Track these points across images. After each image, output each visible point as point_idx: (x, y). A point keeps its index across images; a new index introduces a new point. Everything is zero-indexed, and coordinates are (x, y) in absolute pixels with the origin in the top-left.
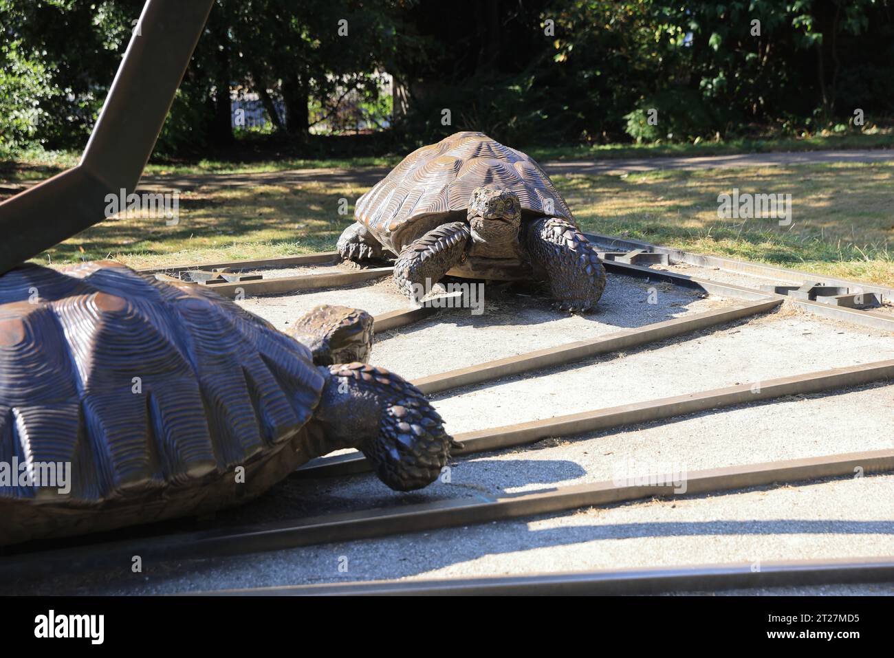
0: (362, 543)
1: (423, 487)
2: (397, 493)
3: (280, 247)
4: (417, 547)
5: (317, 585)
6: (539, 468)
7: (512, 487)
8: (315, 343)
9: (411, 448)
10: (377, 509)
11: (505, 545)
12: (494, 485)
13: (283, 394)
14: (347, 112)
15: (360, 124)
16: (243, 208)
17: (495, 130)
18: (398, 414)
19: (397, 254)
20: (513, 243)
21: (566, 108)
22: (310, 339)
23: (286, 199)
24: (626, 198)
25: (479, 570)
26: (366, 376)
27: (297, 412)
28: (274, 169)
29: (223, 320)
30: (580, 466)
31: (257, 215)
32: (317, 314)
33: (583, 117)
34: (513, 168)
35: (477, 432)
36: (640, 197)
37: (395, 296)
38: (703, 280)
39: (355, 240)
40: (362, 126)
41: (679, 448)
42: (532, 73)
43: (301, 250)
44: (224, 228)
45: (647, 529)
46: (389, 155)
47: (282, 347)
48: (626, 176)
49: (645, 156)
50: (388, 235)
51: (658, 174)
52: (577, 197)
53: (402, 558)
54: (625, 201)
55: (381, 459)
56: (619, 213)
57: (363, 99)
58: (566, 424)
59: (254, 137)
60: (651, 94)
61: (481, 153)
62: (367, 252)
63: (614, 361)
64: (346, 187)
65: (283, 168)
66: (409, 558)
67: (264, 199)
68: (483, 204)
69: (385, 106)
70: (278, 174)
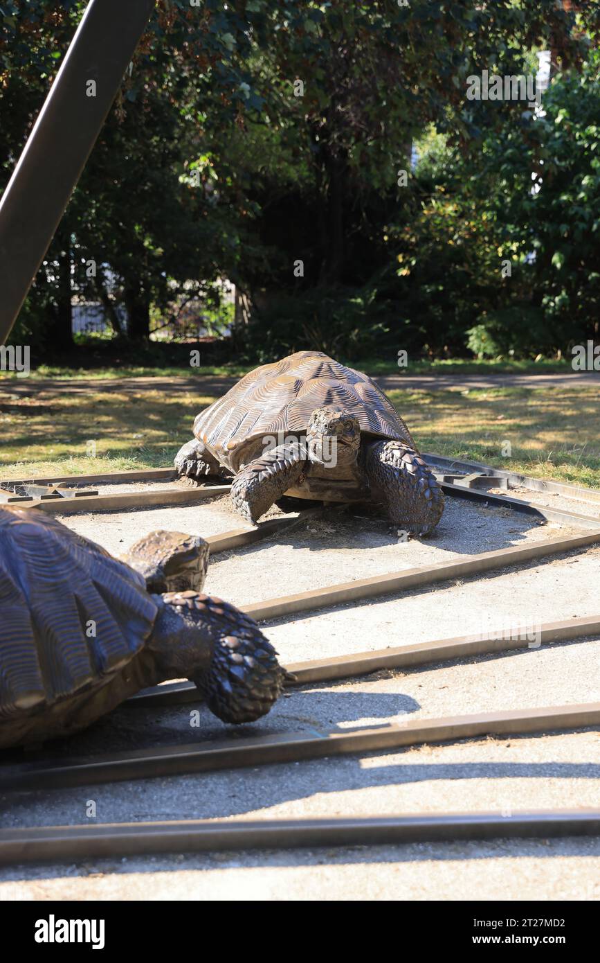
0: (191, 778)
1: (253, 719)
2: (229, 725)
3: (118, 461)
4: (247, 783)
5: (145, 823)
6: (372, 701)
7: (345, 720)
8: (149, 570)
9: (243, 680)
10: (208, 742)
11: (337, 783)
12: (326, 719)
13: (115, 623)
14: (188, 319)
15: (201, 332)
16: (81, 415)
17: (337, 342)
18: (231, 645)
19: (235, 473)
20: (352, 465)
21: (407, 321)
22: (144, 565)
23: (124, 407)
24: (466, 415)
25: (309, 809)
26: (199, 606)
27: (129, 642)
28: (114, 377)
29: (57, 546)
30: (414, 700)
31: (94, 424)
32: (152, 539)
33: (425, 331)
34: (354, 390)
35: (311, 663)
36: (480, 415)
37: (232, 515)
38: (541, 506)
39: (193, 457)
40: (203, 334)
41: (514, 683)
42: (375, 286)
43: (138, 465)
44: (61, 437)
45: (481, 770)
46: (229, 364)
47: (115, 574)
48: (467, 392)
49: (485, 372)
50: (226, 453)
51: (498, 391)
52: (416, 413)
53: (232, 794)
54: (466, 419)
55: (213, 690)
56: (460, 431)
57: (205, 306)
58: (401, 656)
59: (94, 343)
60: (493, 310)
61: (322, 373)
62: (204, 469)
63: (451, 589)
64: (185, 397)
65: (122, 375)
66: (238, 794)
67: (102, 407)
68: (323, 426)
69: (226, 314)
70: (117, 382)
